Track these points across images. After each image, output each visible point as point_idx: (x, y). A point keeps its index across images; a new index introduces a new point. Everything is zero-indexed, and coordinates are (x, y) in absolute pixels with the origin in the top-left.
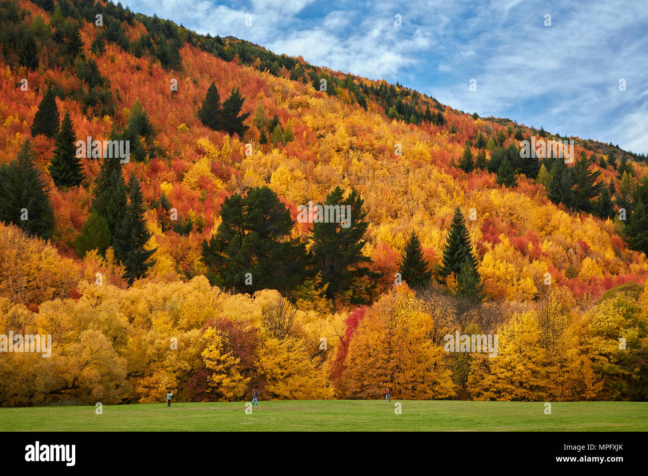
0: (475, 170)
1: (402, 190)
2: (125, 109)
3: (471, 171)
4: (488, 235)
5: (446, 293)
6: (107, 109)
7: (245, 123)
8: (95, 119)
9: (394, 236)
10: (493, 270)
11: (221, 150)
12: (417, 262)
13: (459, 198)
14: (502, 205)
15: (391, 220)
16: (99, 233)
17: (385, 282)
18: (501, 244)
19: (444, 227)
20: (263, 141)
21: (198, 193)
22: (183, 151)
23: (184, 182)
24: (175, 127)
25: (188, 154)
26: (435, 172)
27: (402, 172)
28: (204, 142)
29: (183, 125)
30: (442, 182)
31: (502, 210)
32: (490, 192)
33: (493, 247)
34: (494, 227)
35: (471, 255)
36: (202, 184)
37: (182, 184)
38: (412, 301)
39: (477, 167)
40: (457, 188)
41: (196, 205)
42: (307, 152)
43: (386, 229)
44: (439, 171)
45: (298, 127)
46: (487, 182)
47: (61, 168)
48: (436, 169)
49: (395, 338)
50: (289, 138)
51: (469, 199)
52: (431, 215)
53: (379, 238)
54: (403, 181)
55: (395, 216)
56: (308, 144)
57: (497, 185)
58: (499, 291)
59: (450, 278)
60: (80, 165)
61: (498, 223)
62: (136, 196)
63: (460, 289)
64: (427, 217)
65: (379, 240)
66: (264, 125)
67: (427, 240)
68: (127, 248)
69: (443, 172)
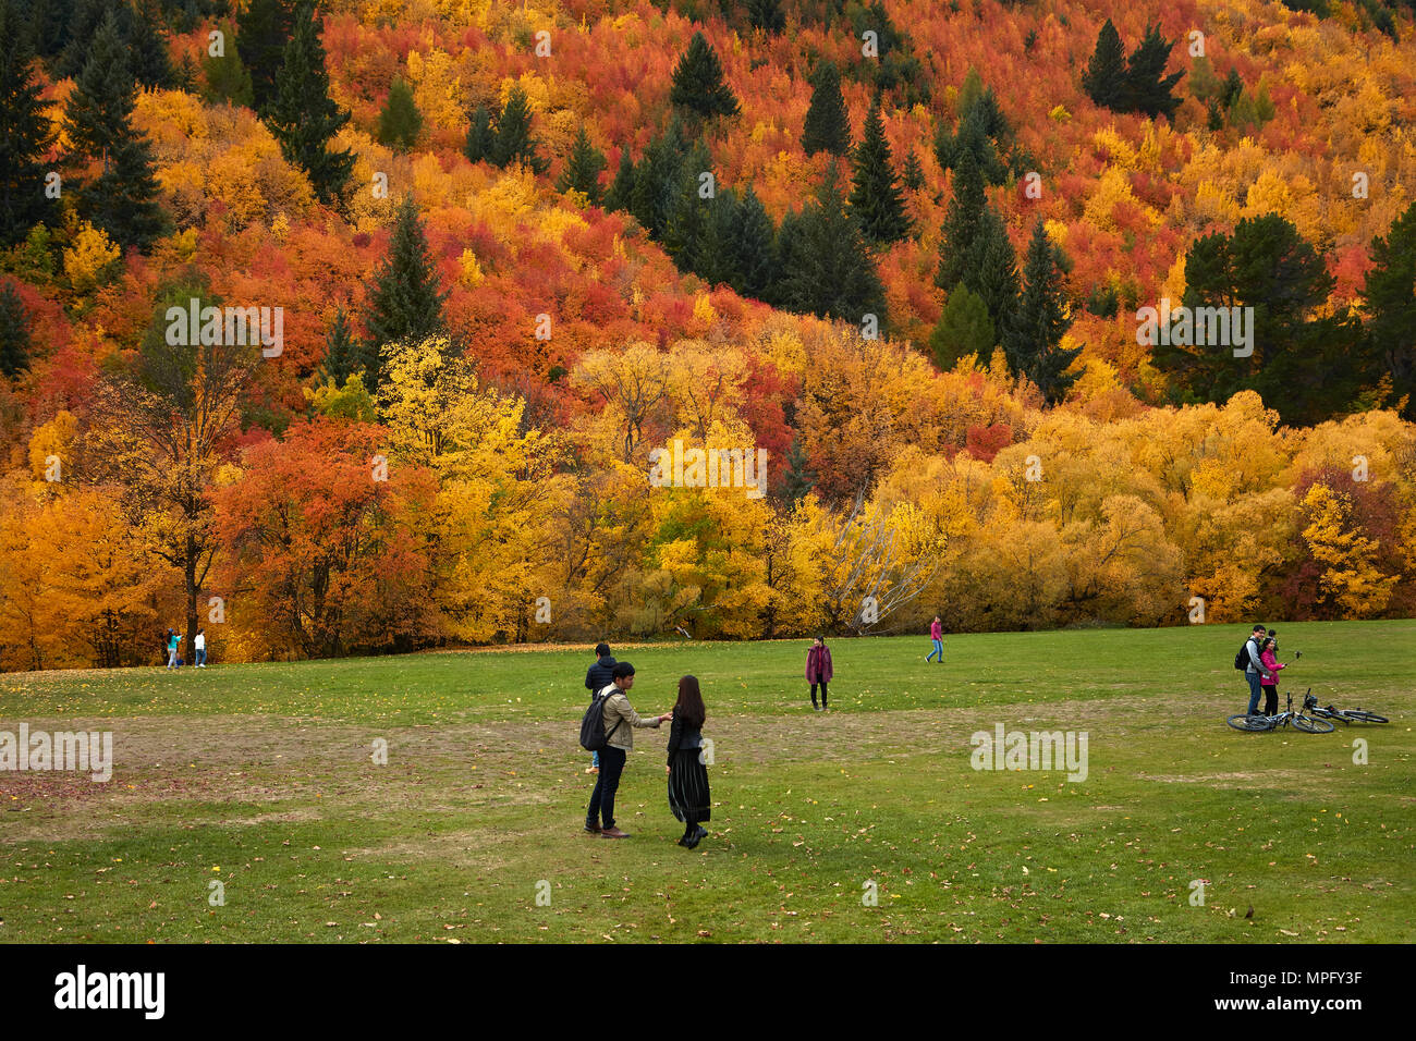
2: (949, 88)
6: (916, 92)
7: (1175, 92)
8: (900, 113)
11: (1139, 150)
16: (975, 323)
20: (1215, 124)
21: (1115, 237)
22: (1071, 159)
23: (1085, 218)
24: (1044, 113)
25: (1082, 163)
28: (1107, 138)
29: (1059, 108)
36: (1121, 219)
37: (1081, 222)
41: (1117, 259)
42: (1309, 139)
45: (1278, 91)
47: (871, 210)
50: (1265, 115)
56: (1303, 122)
60: (902, 201)
62: (1040, 250)
66: (1211, 93)
68: (1030, 348)
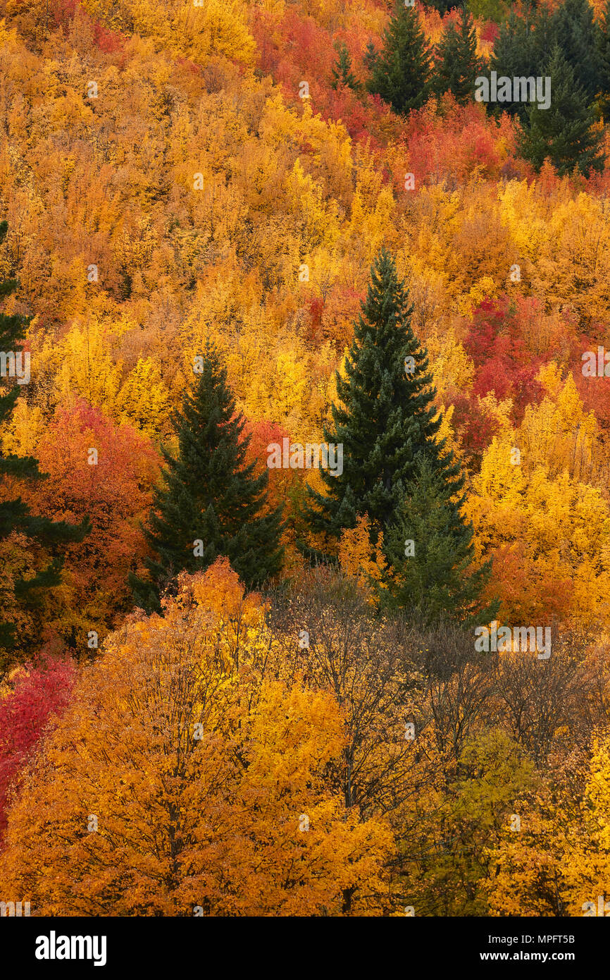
0: (432, 104)
1: (146, 181)
3: (417, 106)
4: (496, 367)
5: (345, 602)
9: (125, 374)
10: (522, 512)
12: (222, 476)
13: (374, 219)
14: (545, 248)
15: (110, 304)
17: (92, 560)
18: (547, 405)
19: (319, 334)
26: (276, 106)
27: (145, 106)
30: (306, 150)
31: (547, 265)
32: (494, 195)
33: (517, 418)
34: (515, 332)
35: (436, 450)
38: (258, 639)
39: (439, 90)
40: (366, 175)
43: (93, 344)
44: (293, 103)
46: (481, 152)
48: (279, 98)
49: (196, 789)
51: (414, 222)
52: (267, 284)
53: (62, 379)
54: (150, 145)
55: (125, 292)
57: (522, 165)
58: (545, 593)
59: (355, 542)
61: (532, 320)
63: (392, 586)
64: (252, 292)
65: (65, 386)
67: (256, 386)
69: (309, 110)
